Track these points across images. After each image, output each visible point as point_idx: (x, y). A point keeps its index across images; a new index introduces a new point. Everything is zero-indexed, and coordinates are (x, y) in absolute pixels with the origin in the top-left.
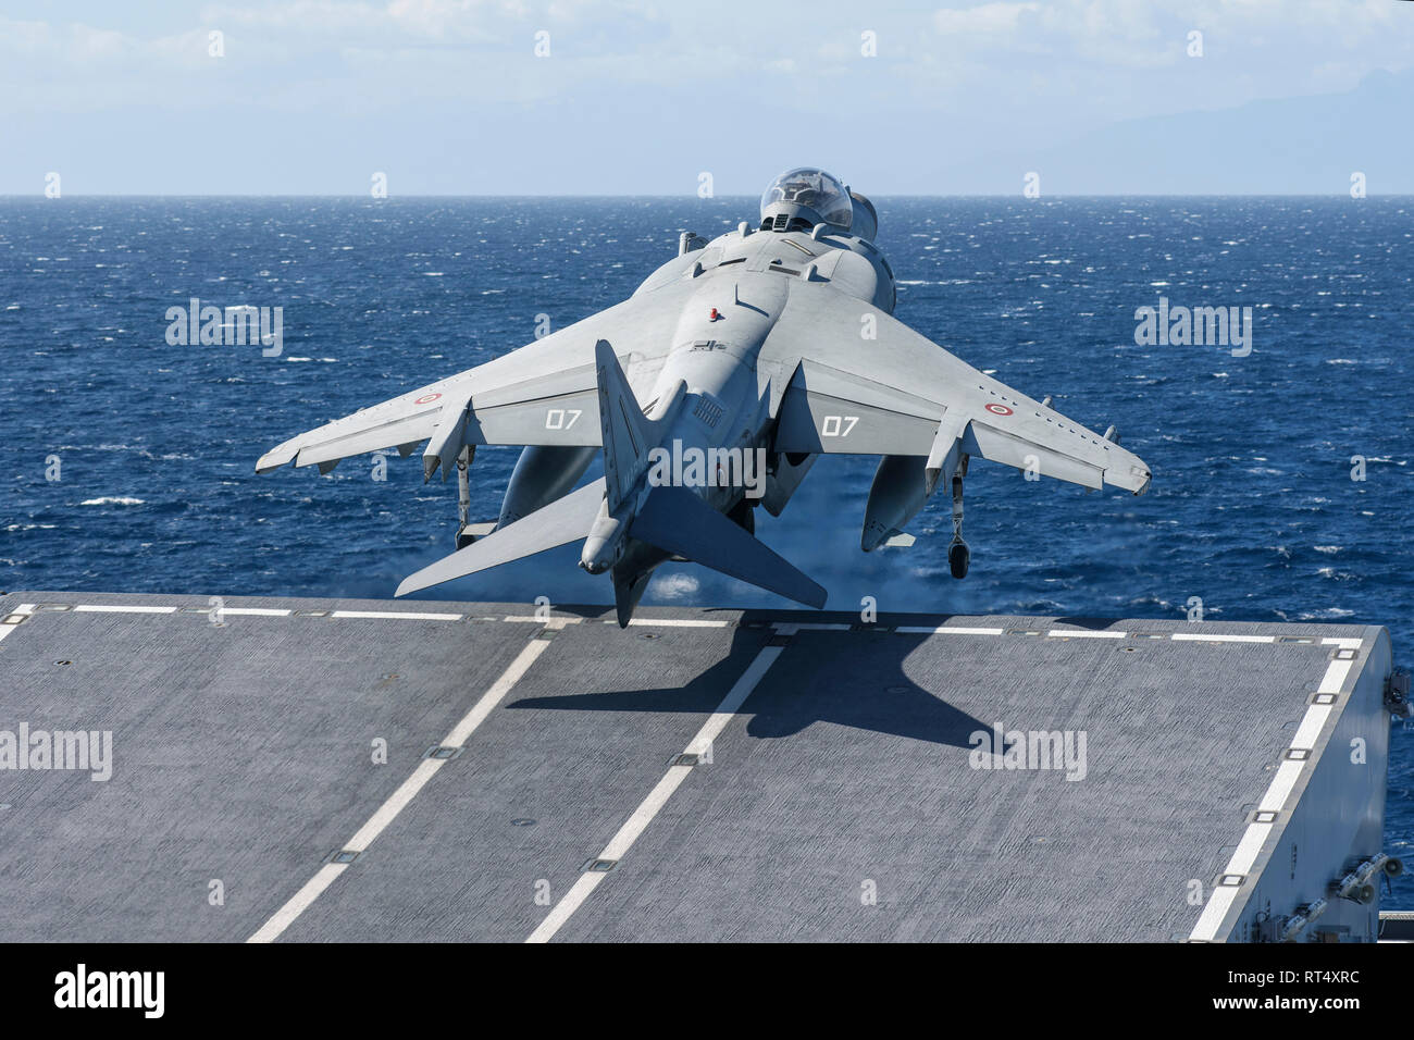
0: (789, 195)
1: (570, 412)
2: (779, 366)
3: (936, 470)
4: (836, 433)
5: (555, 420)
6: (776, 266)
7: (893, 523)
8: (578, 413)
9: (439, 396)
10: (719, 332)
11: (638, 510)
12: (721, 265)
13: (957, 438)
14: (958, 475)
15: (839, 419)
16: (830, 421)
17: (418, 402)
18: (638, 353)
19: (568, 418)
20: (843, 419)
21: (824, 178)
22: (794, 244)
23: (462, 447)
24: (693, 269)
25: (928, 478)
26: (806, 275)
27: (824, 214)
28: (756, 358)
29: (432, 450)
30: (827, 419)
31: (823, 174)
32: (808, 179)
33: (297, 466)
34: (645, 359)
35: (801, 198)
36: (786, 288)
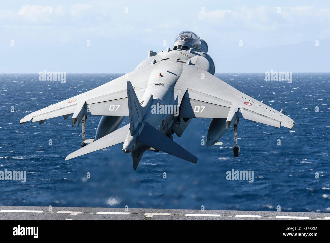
0: (182, 39)
1: (116, 105)
2: (180, 91)
3: (229, 122)
4: (198, 112)
5: (112, 108)
6: (179, 60)
7: (216, 139)
8: (119, 105)
9: (76, 100)
10: (162, 80)
11: (139, 134)
12: (162, 60)
13: (236, 112)
14: (236, 124)
15: (199, 107)
16: (196, 108)
17: (69, 102)
18: (137, 87)
19: (116, 107)
20: (200, 107)
21: (192, 34)
22: (184, 54)
23: (83, 116)
24: (153, 61)
25: (227, 124)
26: (188, 63)
27: (192, 45)
28: (173, 88)
29: (74, 116)
30: (195, 107)
31: (192, 33)
32: (187, 34)
33: (33, 122)
34: (139, 89)
35: (186, 40)
36: (182, 67)
